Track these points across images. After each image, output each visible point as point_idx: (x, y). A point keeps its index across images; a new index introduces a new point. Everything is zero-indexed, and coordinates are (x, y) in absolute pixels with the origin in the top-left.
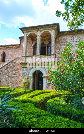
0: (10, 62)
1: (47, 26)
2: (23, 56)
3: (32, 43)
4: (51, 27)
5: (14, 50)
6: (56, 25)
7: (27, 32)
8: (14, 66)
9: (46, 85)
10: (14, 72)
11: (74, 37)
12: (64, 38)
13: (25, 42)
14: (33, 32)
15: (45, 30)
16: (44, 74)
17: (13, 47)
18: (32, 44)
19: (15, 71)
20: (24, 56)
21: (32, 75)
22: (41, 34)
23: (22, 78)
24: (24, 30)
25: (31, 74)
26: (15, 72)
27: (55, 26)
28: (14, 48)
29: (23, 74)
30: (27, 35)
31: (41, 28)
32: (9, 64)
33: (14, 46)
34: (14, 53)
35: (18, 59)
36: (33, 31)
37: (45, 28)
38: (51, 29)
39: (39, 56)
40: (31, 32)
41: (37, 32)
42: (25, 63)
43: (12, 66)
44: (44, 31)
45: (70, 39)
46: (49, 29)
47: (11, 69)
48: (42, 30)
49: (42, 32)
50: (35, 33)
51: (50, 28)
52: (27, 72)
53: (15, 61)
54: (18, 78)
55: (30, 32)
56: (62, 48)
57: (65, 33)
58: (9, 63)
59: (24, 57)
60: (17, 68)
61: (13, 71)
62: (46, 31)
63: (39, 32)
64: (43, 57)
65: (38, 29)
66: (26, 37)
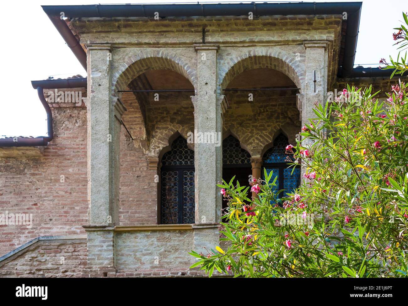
2: (89, 229)
4: (296, 27)
7: (113, 49)
13: (97, 122)
14: (163, 52)
15: (253, 43)
20: (102, 229)
22: (225, 70)
24: (86, 29)
30: (112, 67)
31: (221, 29)
35: (49, 251)
36: (156, 45)
38: (302, 43)
39: (210, 227)
40: (148, 53)
41: (190, 52)
44: (245, 53)
46: (286, 43)
48: (233, 44)
49: (234, 57)
50: (181, 59)
51: (291, 37)
55: (136, 50)
59: (98, 238)
62: (260, 51)
63: (209, 56)
65: (204, 33)
66: (105, 82)
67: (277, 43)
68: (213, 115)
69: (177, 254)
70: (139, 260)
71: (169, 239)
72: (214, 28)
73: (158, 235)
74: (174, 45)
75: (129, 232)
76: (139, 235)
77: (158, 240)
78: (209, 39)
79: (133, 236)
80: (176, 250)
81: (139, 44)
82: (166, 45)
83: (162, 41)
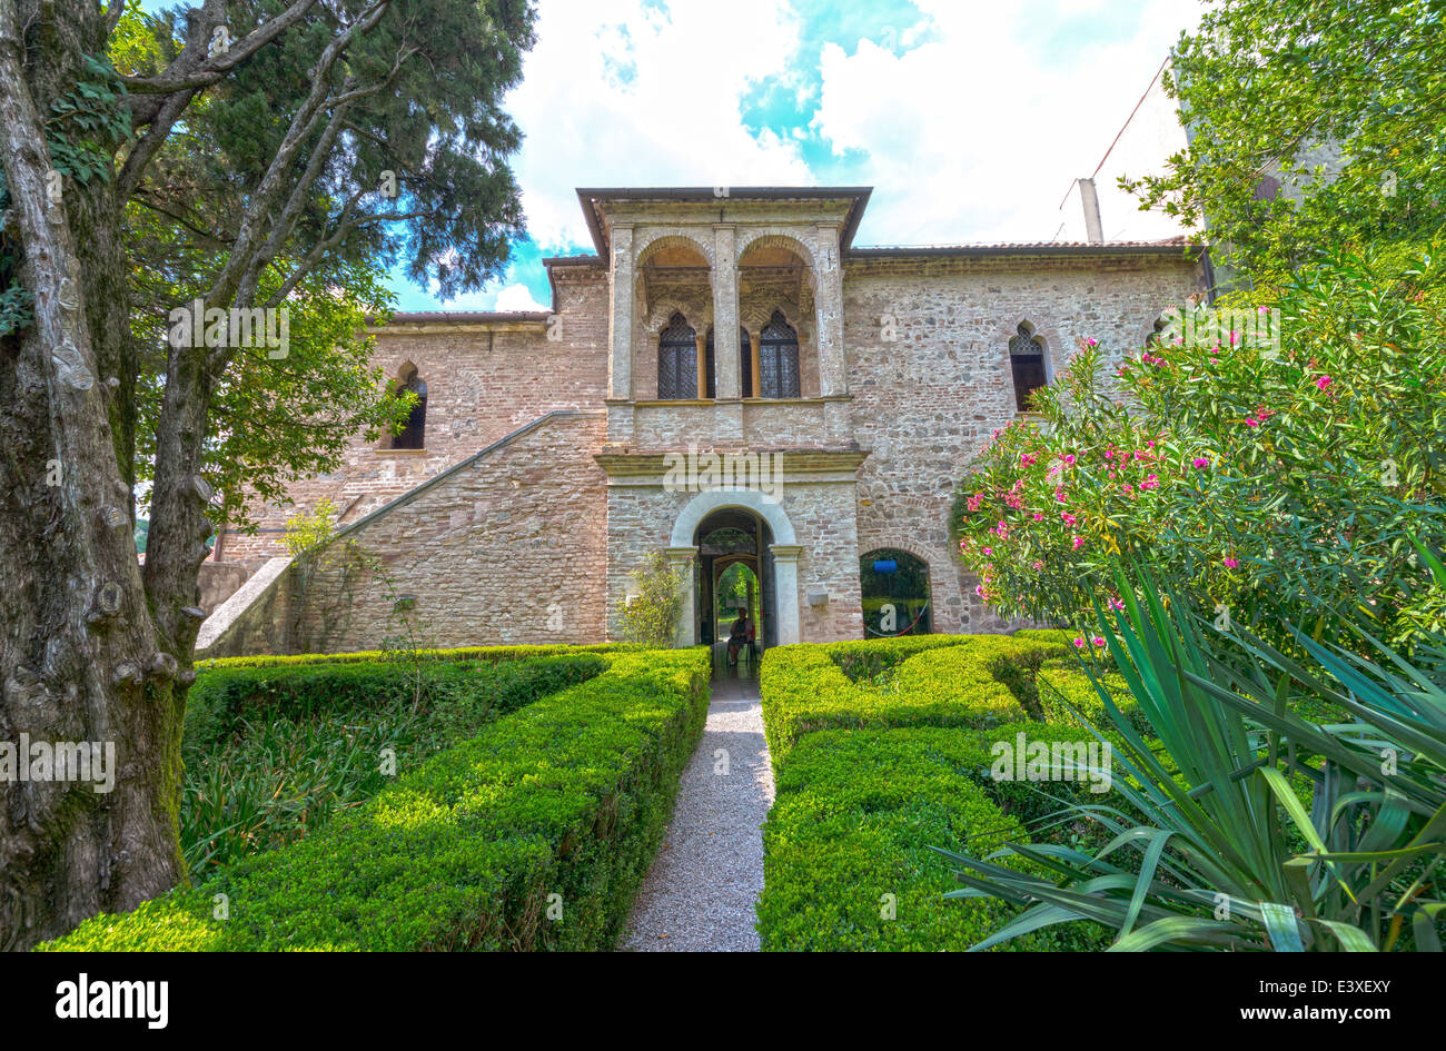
0: (499, 446)
1: (782, 202)
2: (611, 403)
3: (649, 310)
4: (809, 209)
5: (499, 357)
6: (844, 201)
7: (636, 228)
8: (534, 478)
9: (802, 608)
10: (533, 523)
11: (934, 292)
12: (869, 295)
14: (681, 232)
15: (768, 224)
16: (784, 535)
17: (491, 334)
18: (647, 319)
19: (543, 514)
20: (624, 404)
21: (689, 544)
22: (742, 248)
23: (620, 567)
24: (610, 210)
25: (682, 537)
26: (544, 527)
27: (838, 209)
28: (497, 340)
29: (621, 534)
30: (634, 246)
31: (739, 210)
32: (485, 464)
33: (506, 328)
34: (502, 378)
35: (562, 426)
36: (677, 225)
37: (767, 210)
38: (814, 224)
39: (733, 402)
40: (668, 232)
41: (708, 231)
42: (633, 452)
43: (511, 478)
44: (760, 232)
45: (906, 301)
46: (799, 224)
47: (506, 503)
48: (750, 225)
49: (750, 236)
50: (700, 238)
51: (804, 218)
52: (651, 523)
53: (535, 440)
54: (567, 569)
55: (658, 229)
56: (861, 362)
57: (882, 260)
58: (489, 452)
59: (619, 413)
60: (557, 492)
61: (526, 515)
62: (775, 231)
63: (727, 235)
64: (768, 412)
65: (722, 214)
66: (628, 257)
67: (791, 224)
68: (732, 290)
69: (698, 431)
70: (659, 436)
71: (691, 415)
72: (731, 210)
73: (679, 410)
74: (693, 225)
75: (649, 406)
76: (661, 410)
77: (679, 415)
78: (726, 219)
79: (653, 411)
80: (698, 426)
81: (660, 224)
82: (686, 225)
83: (683, 221)
